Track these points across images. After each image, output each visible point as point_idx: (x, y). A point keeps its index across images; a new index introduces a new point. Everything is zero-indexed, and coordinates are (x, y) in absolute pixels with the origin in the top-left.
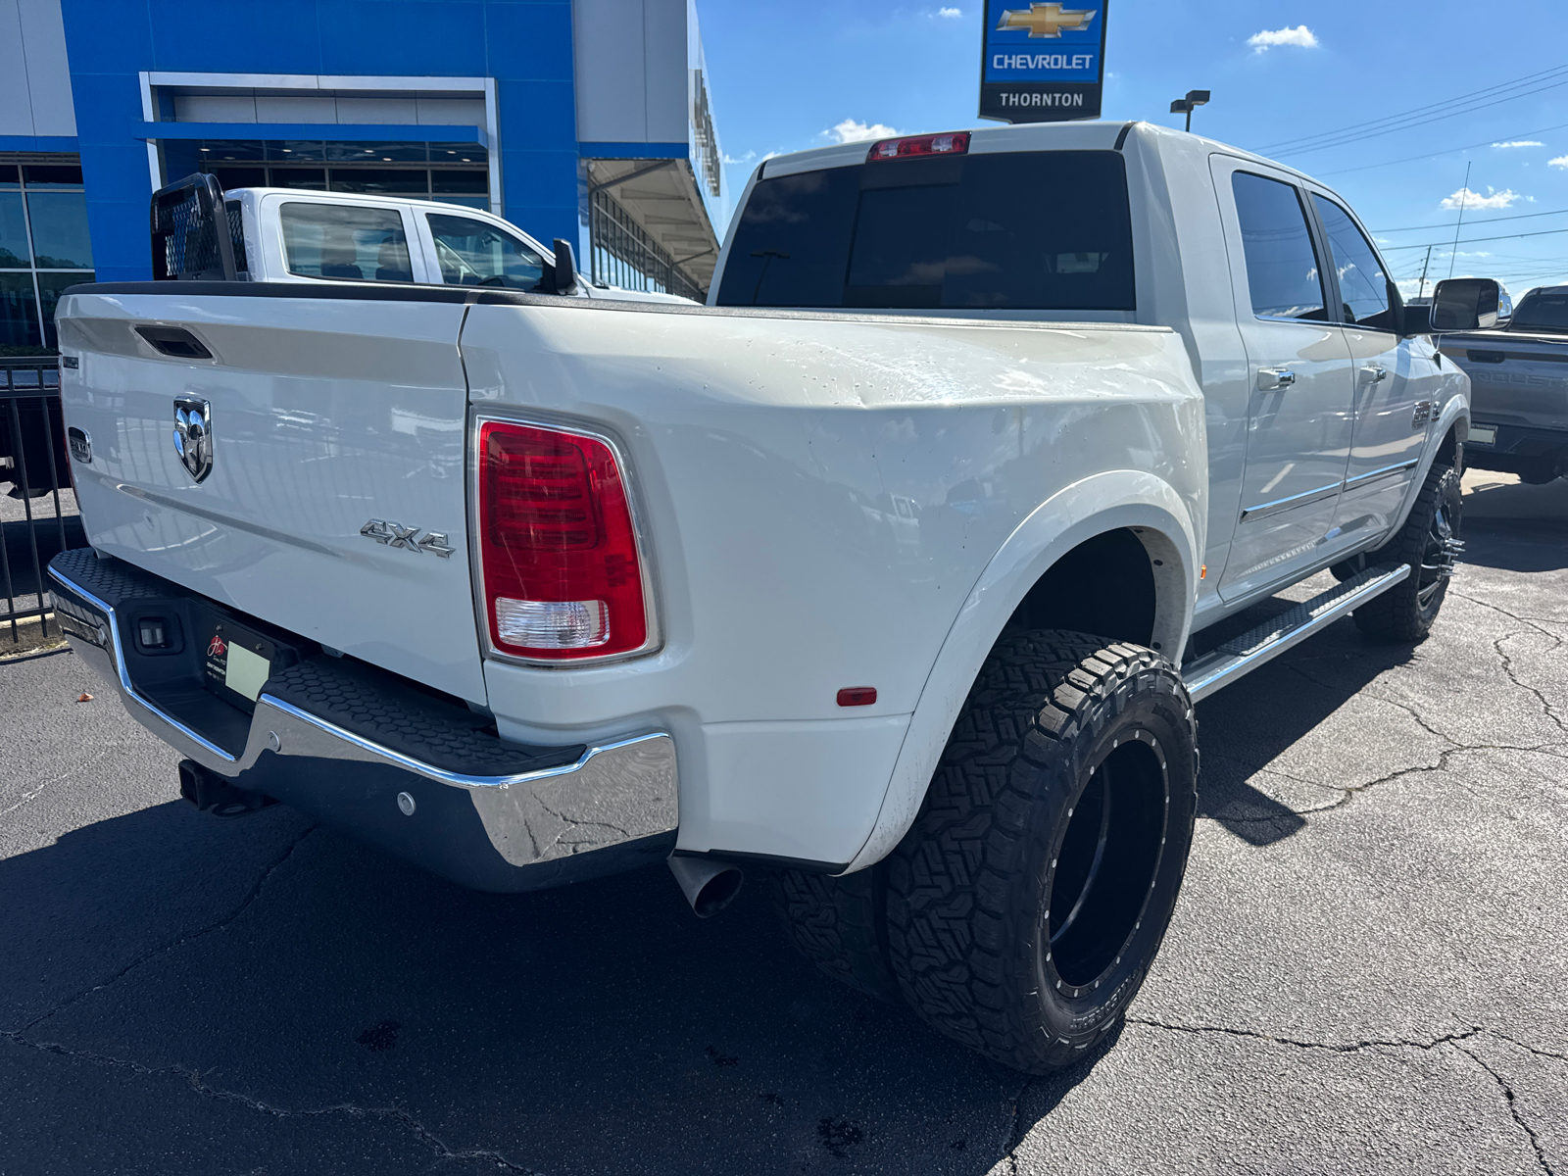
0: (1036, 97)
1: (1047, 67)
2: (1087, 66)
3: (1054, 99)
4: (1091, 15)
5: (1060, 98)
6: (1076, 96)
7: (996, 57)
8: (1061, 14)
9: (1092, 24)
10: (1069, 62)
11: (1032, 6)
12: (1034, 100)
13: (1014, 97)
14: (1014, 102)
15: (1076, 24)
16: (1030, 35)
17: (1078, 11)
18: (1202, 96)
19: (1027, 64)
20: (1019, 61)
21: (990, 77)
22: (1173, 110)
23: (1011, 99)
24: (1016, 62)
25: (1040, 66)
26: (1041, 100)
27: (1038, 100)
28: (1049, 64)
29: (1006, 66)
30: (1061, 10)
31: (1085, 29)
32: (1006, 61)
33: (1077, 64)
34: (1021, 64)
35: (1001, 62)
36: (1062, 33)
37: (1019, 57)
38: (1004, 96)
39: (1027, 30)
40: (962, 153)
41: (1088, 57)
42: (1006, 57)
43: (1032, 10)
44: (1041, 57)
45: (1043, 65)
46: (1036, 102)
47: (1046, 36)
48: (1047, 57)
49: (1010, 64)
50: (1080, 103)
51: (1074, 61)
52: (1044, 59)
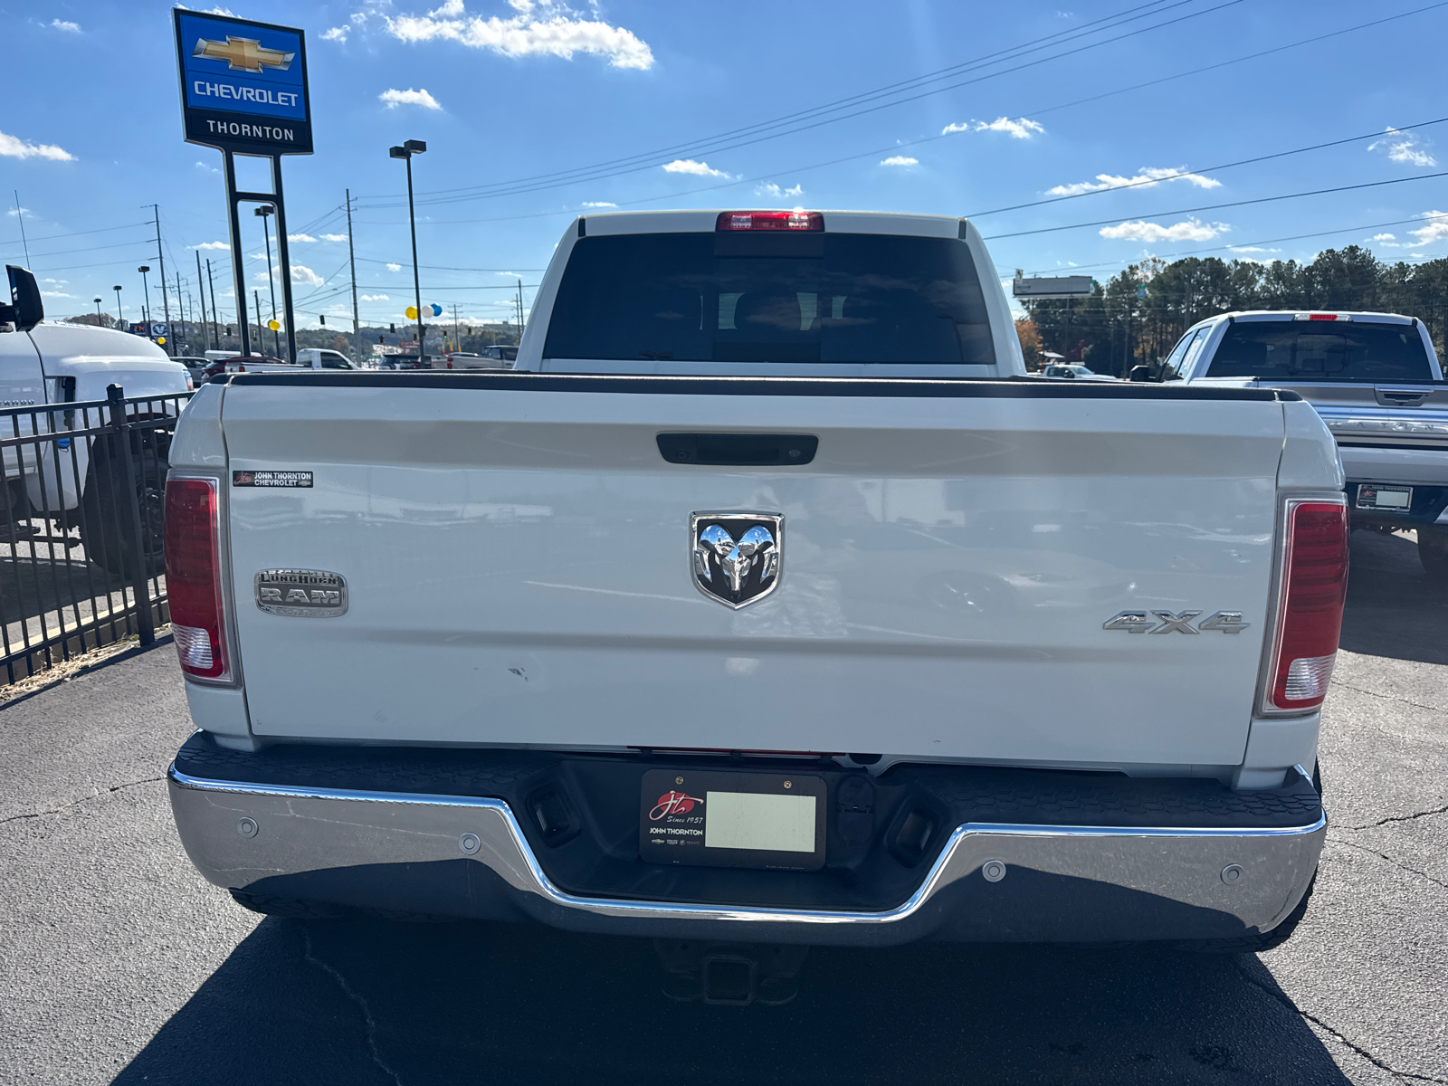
0: (246, 128)
1: (253, 99)
2: (294, 104)
3: (264, 131)
4: (290, 57)
5: (271, 132)
6: (286, 131)
7: (196, 83)
8: (259, 51)
9: (292, 64)
10: (275, 98)
11: (228, 39)
12: (244, 130)
13: (222, 125)
14: (223, 130)
15: (275, 63)
16: (230, 66)
17: (279, 51)
18: (420, 146)
19: (231, 94)
20: (222, 91)
21: (192, 104)
22: (392, 155)
23: (220, 127)
24: (220, 90)
25: (245, 98)
26: (251, 130)
27: (248, 130)
28: (254, 97)
29: (209, 94)
30: (259, 47)
31: (286, 69)
32: (209, 89)
33: (283, 101)
34: (225, 93)
35: (202, 88)
36: (263, 69)
37: (221, 86)
38: (211, 122)
39: (227, 62)
40: (819, 231)
41: (293, 96)
42: (208, 84)
43: (228, 43)
44: (245, 89)
45: (248, 97)
46: (246, 132)
47: (248, 70)
48: (252, 90)
49: (213, 92)
50: (292, 138)
51: (280, 98)
52: (250, 92)
